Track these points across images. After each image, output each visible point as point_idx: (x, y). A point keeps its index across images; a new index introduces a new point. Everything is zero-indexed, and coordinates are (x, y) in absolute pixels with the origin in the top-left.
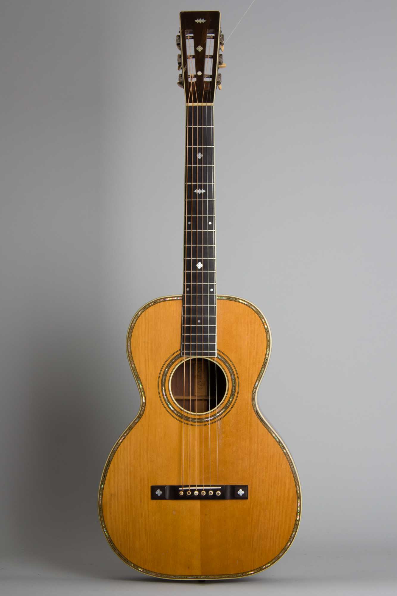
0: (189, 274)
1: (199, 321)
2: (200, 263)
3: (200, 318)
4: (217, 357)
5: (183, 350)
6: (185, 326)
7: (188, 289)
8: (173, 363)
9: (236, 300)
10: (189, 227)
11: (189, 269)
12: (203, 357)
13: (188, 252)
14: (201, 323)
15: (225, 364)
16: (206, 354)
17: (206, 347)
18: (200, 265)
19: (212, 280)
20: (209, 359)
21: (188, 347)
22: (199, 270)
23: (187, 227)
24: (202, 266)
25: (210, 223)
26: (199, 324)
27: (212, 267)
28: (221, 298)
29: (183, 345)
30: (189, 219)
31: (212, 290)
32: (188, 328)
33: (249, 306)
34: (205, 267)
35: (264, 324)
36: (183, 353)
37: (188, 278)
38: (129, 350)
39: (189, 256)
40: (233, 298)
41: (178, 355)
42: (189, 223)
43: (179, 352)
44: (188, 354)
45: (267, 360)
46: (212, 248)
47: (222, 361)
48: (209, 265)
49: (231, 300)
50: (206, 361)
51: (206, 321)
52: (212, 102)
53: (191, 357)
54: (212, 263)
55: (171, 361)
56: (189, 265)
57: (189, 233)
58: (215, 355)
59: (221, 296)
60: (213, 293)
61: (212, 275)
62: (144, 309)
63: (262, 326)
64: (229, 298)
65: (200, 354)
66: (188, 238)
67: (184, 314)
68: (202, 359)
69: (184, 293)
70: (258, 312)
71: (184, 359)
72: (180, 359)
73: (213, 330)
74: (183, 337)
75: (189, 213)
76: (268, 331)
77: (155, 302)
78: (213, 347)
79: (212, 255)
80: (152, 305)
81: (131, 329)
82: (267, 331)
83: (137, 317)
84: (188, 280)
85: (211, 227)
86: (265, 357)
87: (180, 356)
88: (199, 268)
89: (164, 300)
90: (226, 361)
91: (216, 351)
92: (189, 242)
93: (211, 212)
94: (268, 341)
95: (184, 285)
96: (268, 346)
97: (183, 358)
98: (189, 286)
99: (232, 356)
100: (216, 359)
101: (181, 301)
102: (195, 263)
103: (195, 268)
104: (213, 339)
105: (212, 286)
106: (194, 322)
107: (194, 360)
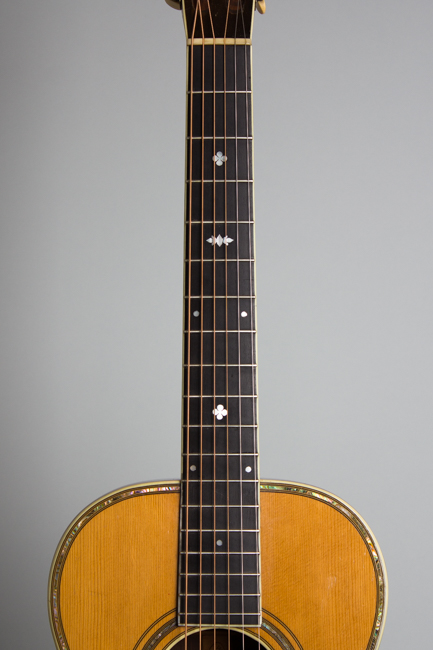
0: (195, 433)
1: (219, 543)
2: (220, 407)
3: (223, 536)
4: (263, 628)
5: (183, 610)
6: (188, 553)
7: (193, 468)
8: (158, 641)
9: (305, 492)
10: (196, 323)
11: (195, 419)
12: (230, 627)
13: (193, 381)
14: (224, 548)
15: (280, 644)
16: (237, 620)
17: (236, 603)
18: (220, 412)
19: (250, 446)
20: (244, 632)
21: (194, 604)
22: (219, 422)
23: (190, 322)
24: (225, 413)
25: (244, 314)
26: (219, 548)
27: (250, 417)
28: (270, 488)
29: (183, 598)
30: (196, 305)
31: (248, 469)
32: (194, 560)
33: (336, 506)
34: (232, 416)
35: (370, 548)
36: (183, 618)
37: (193, 440)
38: (56, 611)
39: (196, 390)
40: (298, 488)
41: (170, 623)
42: (196, 314)
43: (172, 616)
44: (194, 620)
45: (377, 632)
46: (249, 372)
47: (273, 635)
48: (243, 412)
49: (294, 493)
50: (236, 636)
51: (234, 542)
52: (248, 37)
53: (202, 627)
54: (249, 405)
55: (153, 637)
56: (195, 412)
57: (196, 338)
58: (257, 623)
59: (269, 484)
60: (252, 475)
61: (250, 434)
62: (91, 513)
63: (366, 553)
64: (288, 489)
65: (223, 620)
66: (194, 348)
67: (184, 527)
68: (227, 630)
69: (184, 475)
70: (354, 520)
71: (185, 632)
72: (176, 632)
73: (252, 564)
74: (181, 582)
75: (196, 291)
76: (380, 566)
77: (117, 498)
78: (252, 604)
79: (249, 388)
80: (109, 505)
81: (61, 561)
82: (376, 564)
83: (72, 533)
84: (195, 447)
85: (248, 323)
86: (374, 626)
87: (174, 624)
88: (220, 418)
89: (137, 493)
90: (283, 636)
91: (260, 614)
92: (196, 358)
93: (247, 288)
94: (380, 588)
95: (184, 458)
96: (380, 601)
97: (182, 630)
98: (195, 461)
99: (297, 625)
100: (259, 632)
101: (177, 495)
102: (210, 405)
103: (211, 418)
104: (252, 584)
105: (251, 461)
106: (209, 546)
107: (208, 634)
